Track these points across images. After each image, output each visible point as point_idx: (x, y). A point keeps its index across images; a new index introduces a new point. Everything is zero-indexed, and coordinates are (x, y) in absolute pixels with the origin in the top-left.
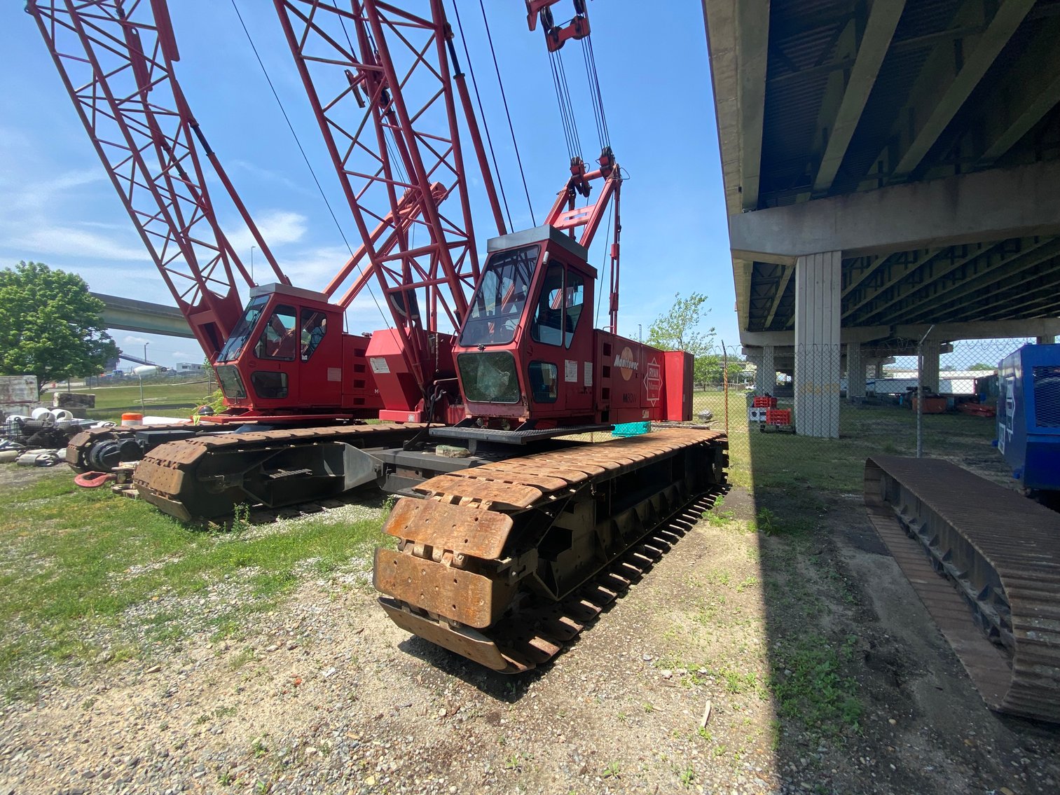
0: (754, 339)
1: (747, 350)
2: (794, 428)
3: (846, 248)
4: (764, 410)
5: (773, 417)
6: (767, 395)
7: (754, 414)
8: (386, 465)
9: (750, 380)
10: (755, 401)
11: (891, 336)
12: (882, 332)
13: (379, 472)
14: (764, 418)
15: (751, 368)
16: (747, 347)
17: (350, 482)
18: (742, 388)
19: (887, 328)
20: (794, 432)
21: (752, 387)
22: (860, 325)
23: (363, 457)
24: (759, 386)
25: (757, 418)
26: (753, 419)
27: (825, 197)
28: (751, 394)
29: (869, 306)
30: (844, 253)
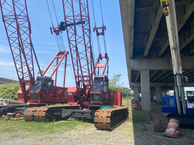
0: (133, 84)
1: (131, 87)
2: (142, 108)
3: (150, 69)
4: (135, 104)
5: (137, 106)
6: (136, 100)
7: (133, 105)
8: (73, 112)
9: (132, 96)
10: (133, 102)
11: (166, 85)
12: (164, 84)
13: (71, 114)
14: (135, 106)
15: (132, 92)
16: (131, 86)
17: (63, 116)
18: (130, 98)
19: (165, 83)
20: (142, 110)
21: (133, 98)
22: (159, 82)
23: (67, 111)
24: (135, 97)
25: (134, 106)
26: (133, 106)
27: (146, 58)
28: (132, 100)
29: (160, 78)
30: (149, 70)
